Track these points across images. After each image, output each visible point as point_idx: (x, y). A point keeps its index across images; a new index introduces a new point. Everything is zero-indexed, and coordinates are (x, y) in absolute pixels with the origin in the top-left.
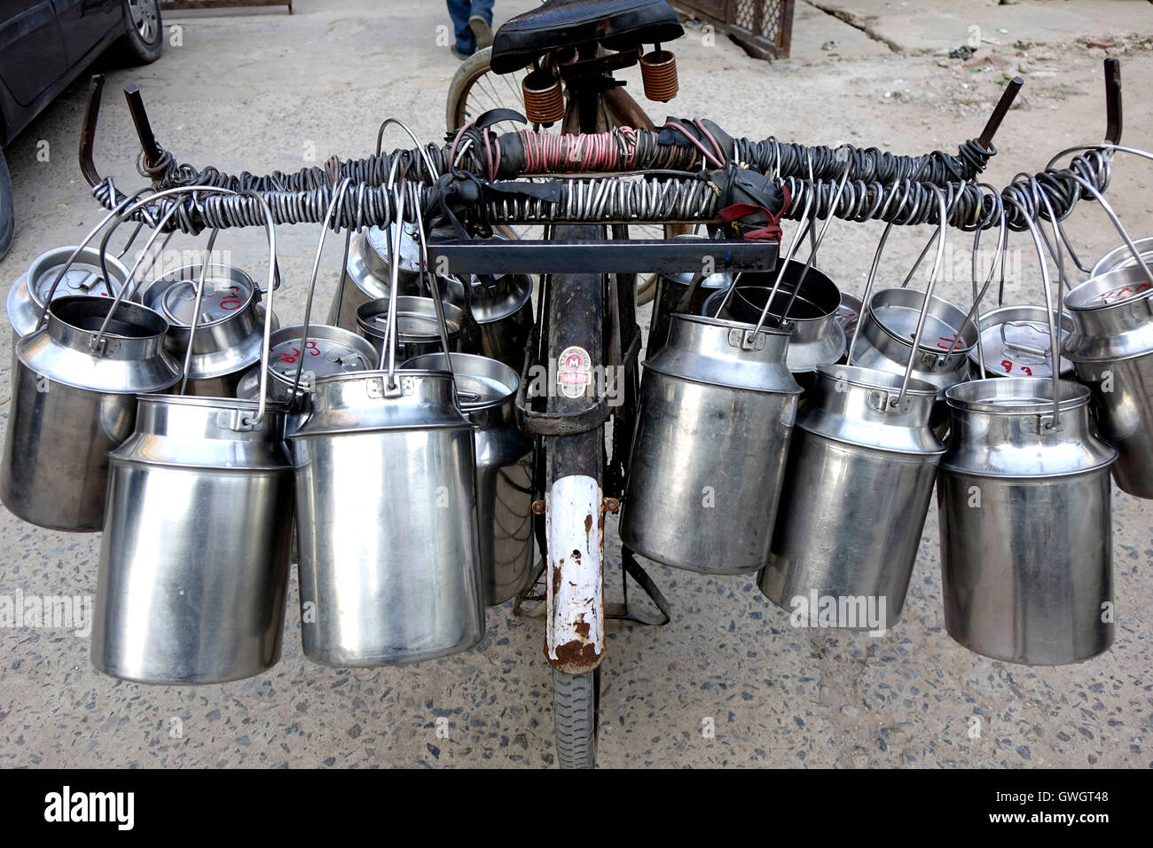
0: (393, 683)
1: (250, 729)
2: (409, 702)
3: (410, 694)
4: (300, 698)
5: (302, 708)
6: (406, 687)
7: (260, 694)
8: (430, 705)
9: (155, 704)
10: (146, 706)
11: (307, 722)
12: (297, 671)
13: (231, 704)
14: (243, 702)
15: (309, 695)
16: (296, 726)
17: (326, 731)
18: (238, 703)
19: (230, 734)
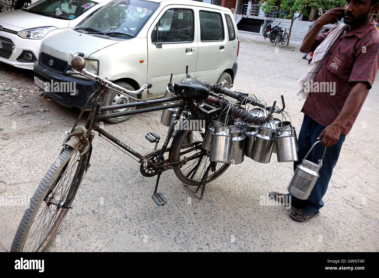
0: (229, 207)
1: (255, 219)
2: (229, 203)
3: (228, 204)
4: (244, 217)
5: (245, 215)
6: (228, 205)
7: (250, 222)
8: (227, 201)
9: (269, 236)
10: (271, 237)
11: (246, 213)
12: (242, 221)
13: (256, 225)
14: (254, 224)
15: (242, 216)
16: (248, 214)
17: (244, 210)
18: (255, 224)
19: (259, 221)
